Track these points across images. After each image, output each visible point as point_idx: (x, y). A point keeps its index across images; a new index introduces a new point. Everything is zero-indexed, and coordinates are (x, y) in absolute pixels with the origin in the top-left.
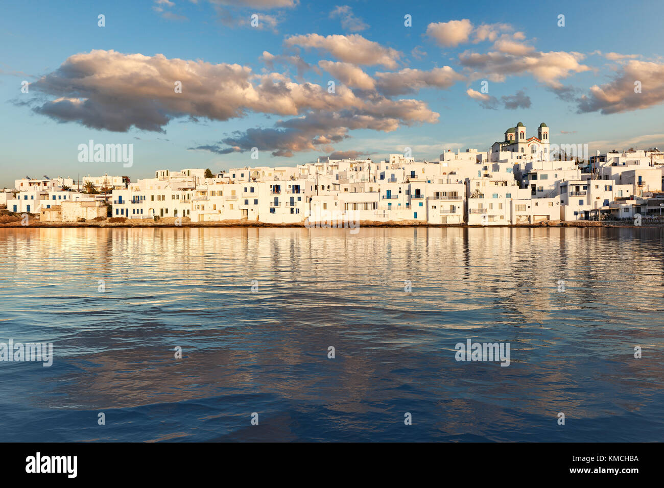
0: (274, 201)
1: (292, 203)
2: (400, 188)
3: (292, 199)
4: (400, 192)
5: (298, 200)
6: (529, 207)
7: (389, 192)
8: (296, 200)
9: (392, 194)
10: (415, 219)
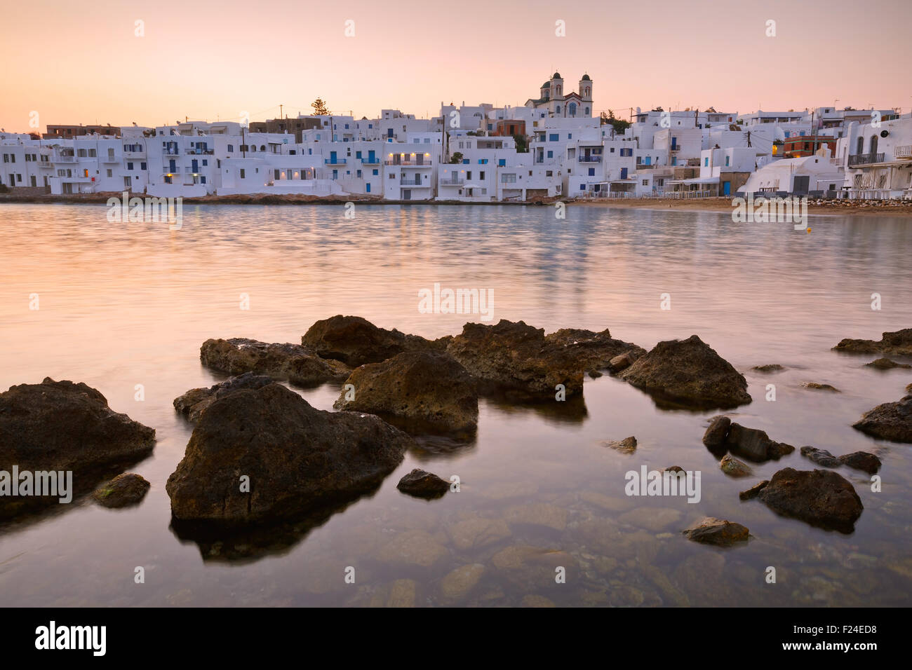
0: (169, 166)
1: (195, 169)
2: (349, 149)
3: (195, 162)
4: (349, 154)
5: (204, 165)
6: (520, 177)
7: (334, 154)
8: (200, 164)
9: (339, 157)
10: (368, 193)
